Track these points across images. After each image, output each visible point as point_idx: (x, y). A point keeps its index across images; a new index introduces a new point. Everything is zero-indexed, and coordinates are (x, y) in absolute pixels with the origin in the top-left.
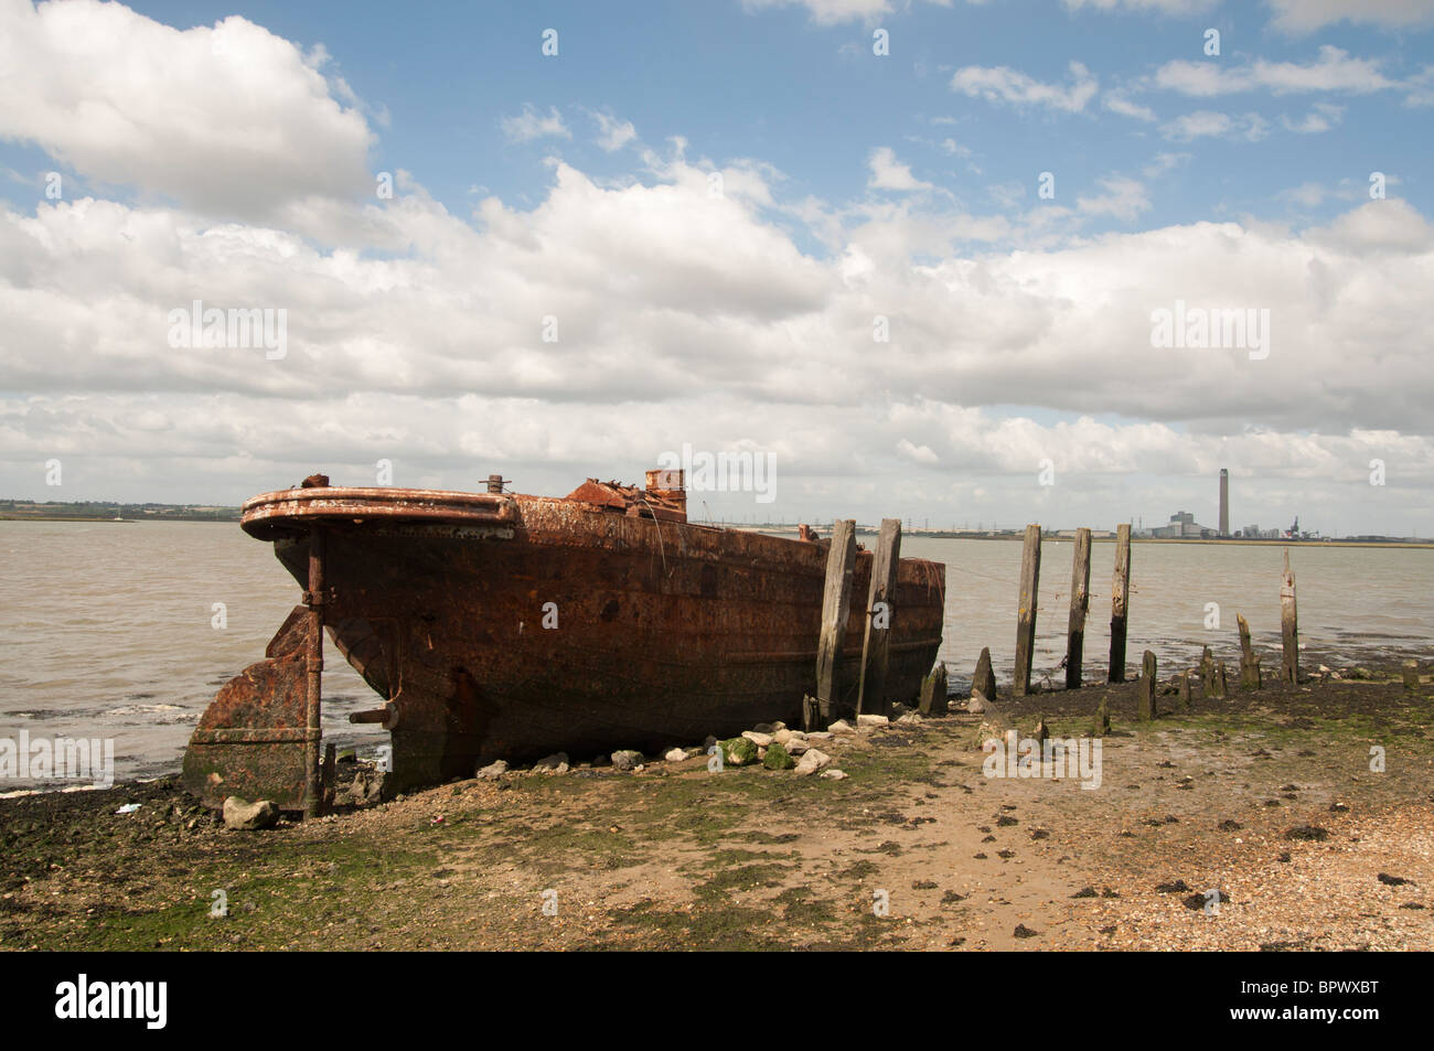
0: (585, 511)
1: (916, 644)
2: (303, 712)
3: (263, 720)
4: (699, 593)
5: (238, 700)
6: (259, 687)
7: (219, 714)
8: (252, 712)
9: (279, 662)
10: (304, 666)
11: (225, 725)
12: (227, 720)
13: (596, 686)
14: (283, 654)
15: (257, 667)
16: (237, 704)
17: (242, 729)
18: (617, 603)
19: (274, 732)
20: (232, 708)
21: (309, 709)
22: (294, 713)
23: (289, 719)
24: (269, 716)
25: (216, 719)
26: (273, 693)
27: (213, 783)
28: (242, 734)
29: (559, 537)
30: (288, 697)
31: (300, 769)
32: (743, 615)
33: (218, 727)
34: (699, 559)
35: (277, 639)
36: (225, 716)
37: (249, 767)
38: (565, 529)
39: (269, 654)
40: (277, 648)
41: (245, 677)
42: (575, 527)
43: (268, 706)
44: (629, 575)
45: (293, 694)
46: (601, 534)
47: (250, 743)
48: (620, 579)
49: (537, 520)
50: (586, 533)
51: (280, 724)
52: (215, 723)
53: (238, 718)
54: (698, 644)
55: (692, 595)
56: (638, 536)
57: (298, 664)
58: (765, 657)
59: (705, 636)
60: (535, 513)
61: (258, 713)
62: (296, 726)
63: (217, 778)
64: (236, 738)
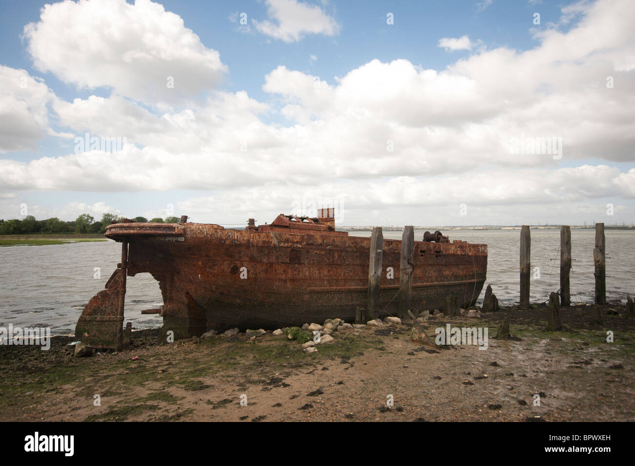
0: (215, 229)
1: (460, 282)
2: (117, 310)
3: (103, 312)
4: (289, 261)
5: (95, 305)
6: (102, 300)
7: (88, 310)
8: (100, 309)
9: (109, 290)
10: (118, 292)
11: (90, 314)
12: (91, 313)
13: (238, 301)
14: (111, 287)
15: (102, 292)
16: (95, 306)
17: (96, 316)
18: (237, 266)
19: (106, 317)
20: (93, 308)
21: (119, 309)
22: (114, 310)
23: (112, 312)
24: (105, 311)
25: (88, 312)
26: (107, 302)
27: (85, 336)
28: (96, 318)
29: (204, 240)
30: (112, 304)
31: (114, 332)
32: (321, 271)
33: (87, 315)
34: (287, 247)
35: (109, 282)
36: (91, 311)
37: (97, 330)
38: (206, 236)
39: (106, 287)
40: (109, 285)
41: (98, 296)
42: (210, 235)
43: (105, 307)
44: (241, 255)
45: (114, 303)
46: (224, 238)
47: (98, 321)
48: (237, 257)
49: (193, 233)
50: (217, 238)
51: (109, 314)
52: (87, 313)
53: (95, 312)
54: (289, 284)
55: (283, 263)
56: (245, 238)
57: (116, 291)
58: (336, 289)
59: (293, 280)
60: (193, 230)
61: (102, 310)
62: (114, 315)
63: (86, 334)
64: (93, 320)
